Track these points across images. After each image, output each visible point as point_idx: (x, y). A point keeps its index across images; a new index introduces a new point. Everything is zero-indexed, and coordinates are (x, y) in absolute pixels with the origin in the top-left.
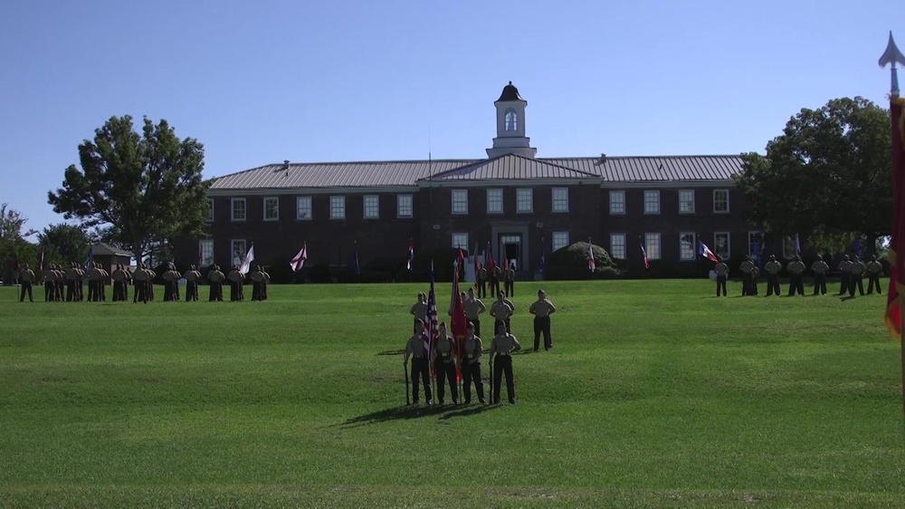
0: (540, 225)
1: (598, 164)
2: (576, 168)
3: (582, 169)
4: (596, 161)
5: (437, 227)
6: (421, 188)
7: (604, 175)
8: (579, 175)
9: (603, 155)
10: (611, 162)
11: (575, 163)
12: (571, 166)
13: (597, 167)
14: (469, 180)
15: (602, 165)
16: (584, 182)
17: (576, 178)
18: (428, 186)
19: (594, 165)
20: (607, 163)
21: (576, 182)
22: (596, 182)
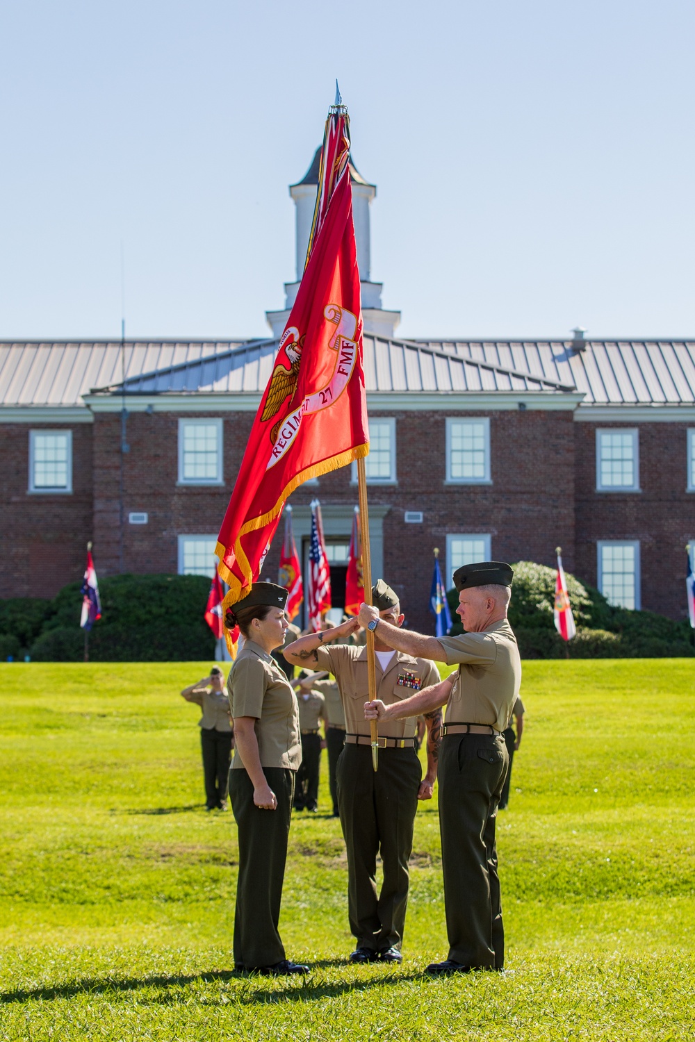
0: (413, 517)
1: (566, 357)
2: (507, 365)
3: (521, 369)
4: (558, 350)
5: (138, 518)
6: (96, 414)
7: (582, 387)
8: (518, 385)
9: (578, 333)
10: (599, 350)
11: (503, 350)
12: (492, 361)
13: (563, 366)
14: (227, 394)
15: (575, 360)
16: (533, 405)
17: (511, 393)
18: (119, 408)
19: (554, 359)
20: (587, 355)
21: (511, 405)
22: (562, 403)
